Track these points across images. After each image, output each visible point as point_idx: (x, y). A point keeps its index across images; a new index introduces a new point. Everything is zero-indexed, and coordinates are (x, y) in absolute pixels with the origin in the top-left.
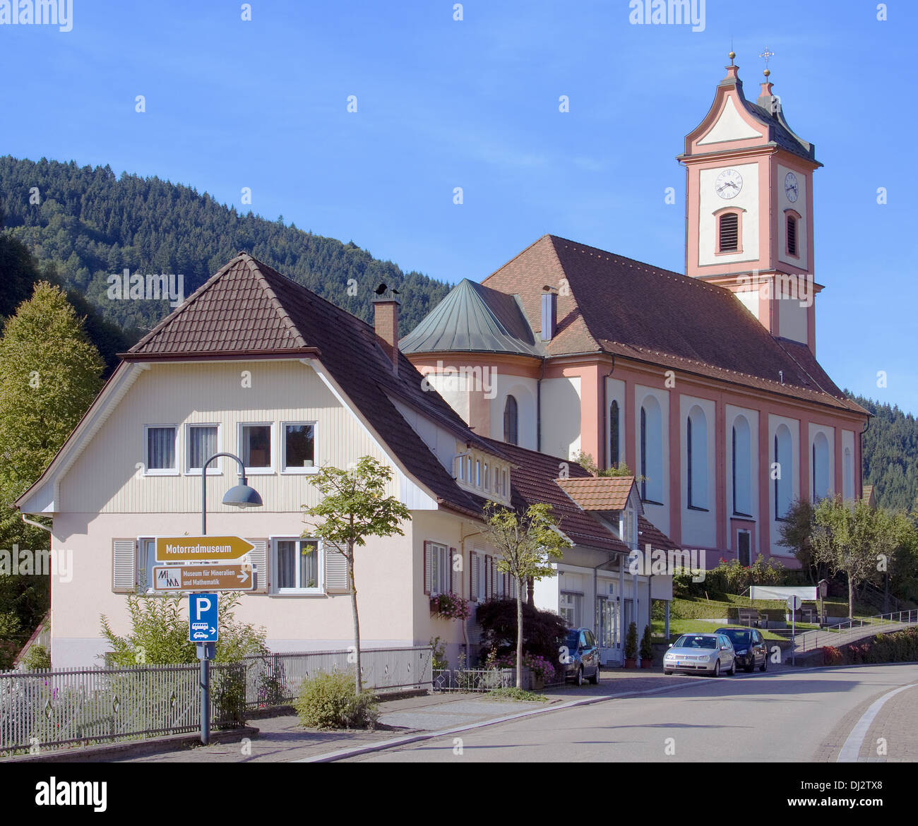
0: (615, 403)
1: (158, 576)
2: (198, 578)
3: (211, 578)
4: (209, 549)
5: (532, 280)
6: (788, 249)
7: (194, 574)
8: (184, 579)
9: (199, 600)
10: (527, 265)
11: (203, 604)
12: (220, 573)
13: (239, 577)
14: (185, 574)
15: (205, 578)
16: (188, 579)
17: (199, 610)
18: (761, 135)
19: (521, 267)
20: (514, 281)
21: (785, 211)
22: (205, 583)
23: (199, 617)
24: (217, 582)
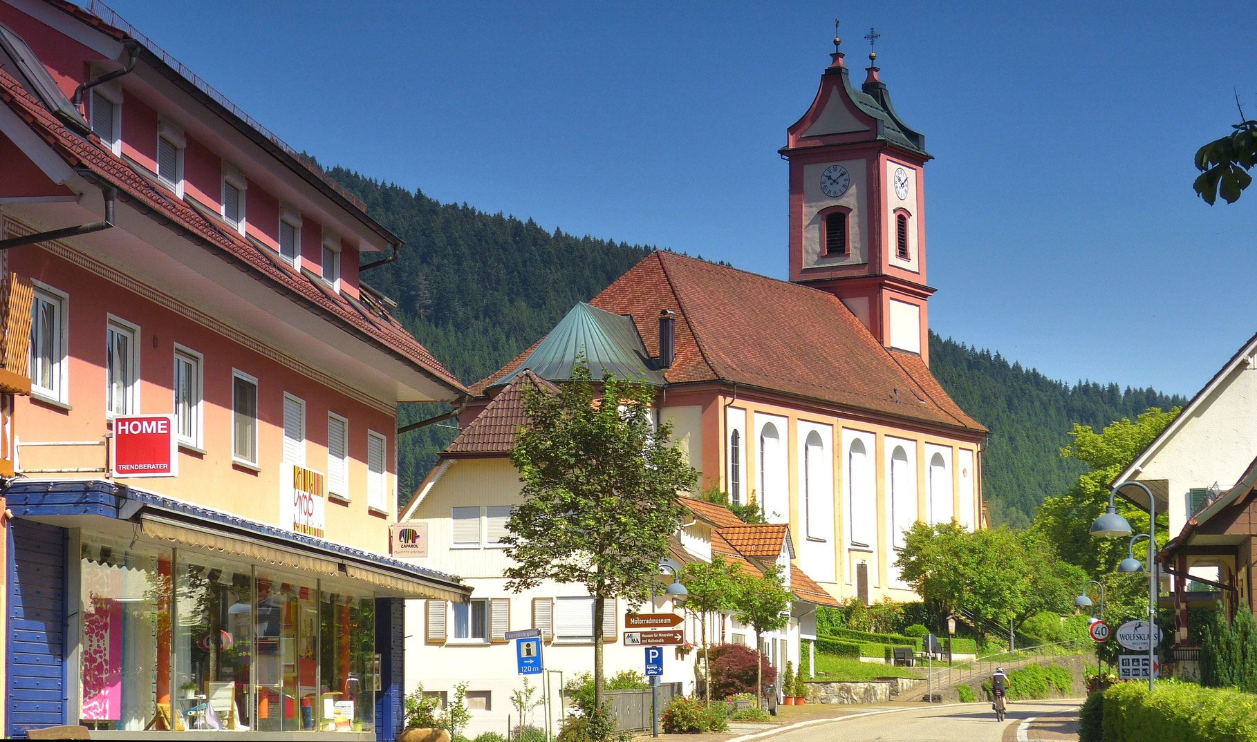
0: (736, 432)
1: (626, 636)
2: (651, 638)
3: (659, 638)
4: (657, 621)
5: (644, 300)
6: (898, 250)
7: (648, 636)
8: (642, 638)
9: (651, 651)
10: (638, 283)
11: (654, 654)
12: (664, 635)
13: (676, 637)
14: (643, 636)
15: (655, 638)
16: (645, 639)
17: (651, 657)
18: (869, 128)
19: (632, 285)
20: (625, 301)
21: (895, 211)
22: (655, 641)
23: (651, 662)
24: (663, 641)
